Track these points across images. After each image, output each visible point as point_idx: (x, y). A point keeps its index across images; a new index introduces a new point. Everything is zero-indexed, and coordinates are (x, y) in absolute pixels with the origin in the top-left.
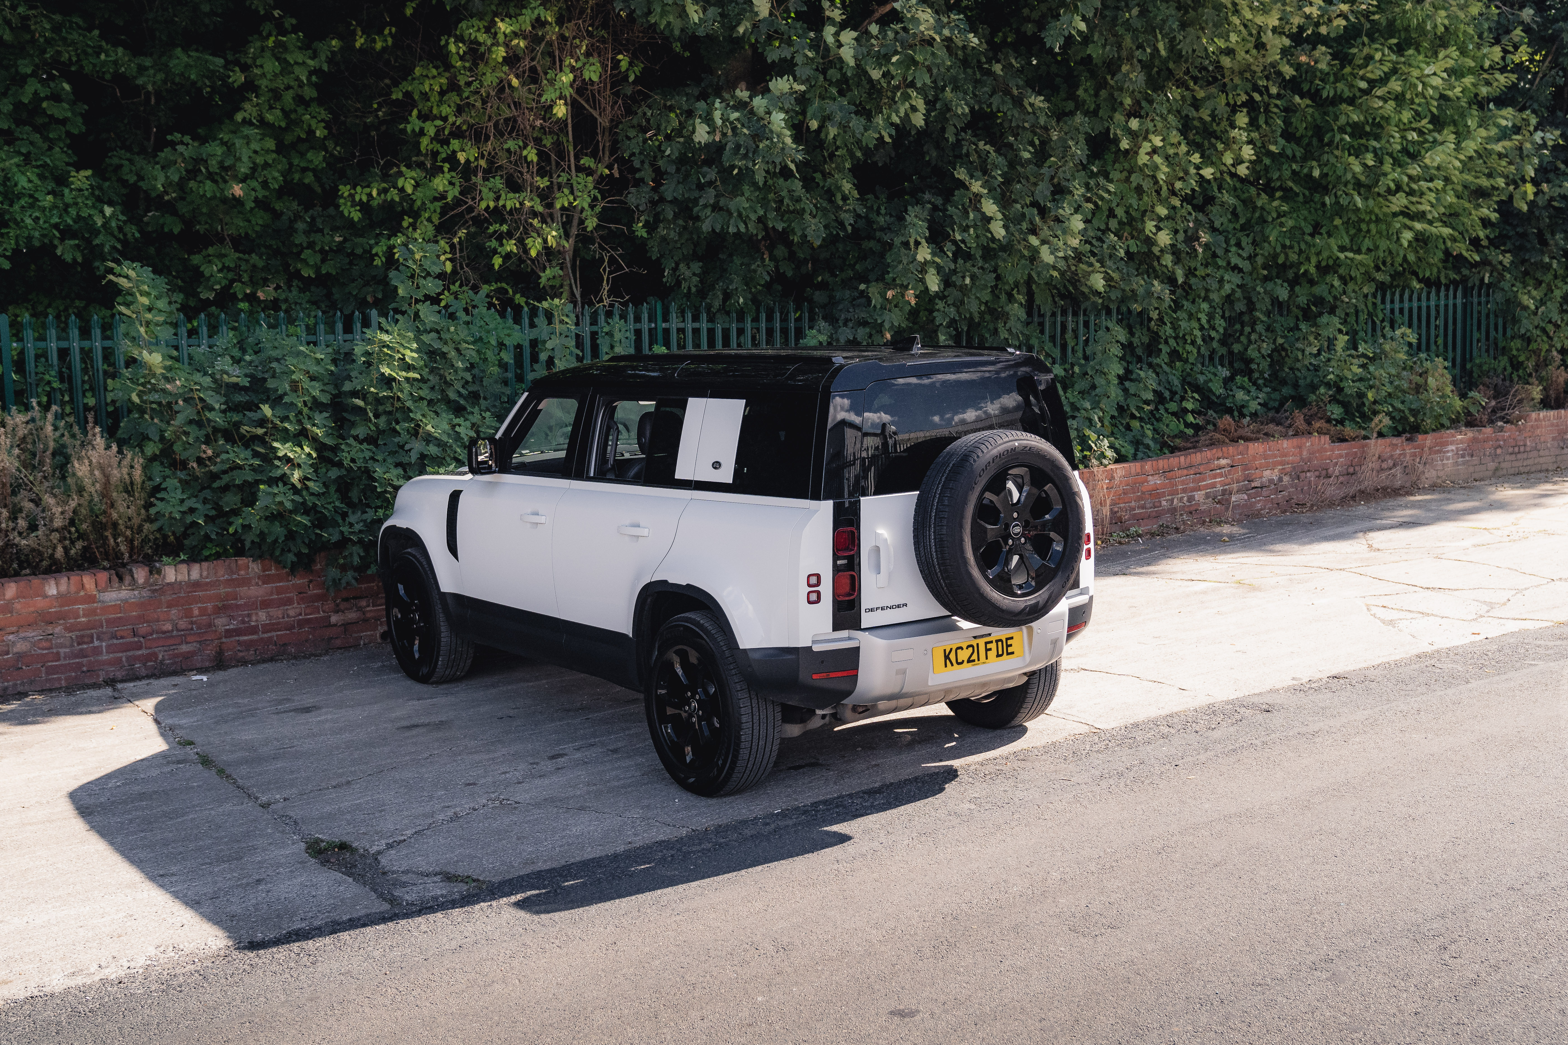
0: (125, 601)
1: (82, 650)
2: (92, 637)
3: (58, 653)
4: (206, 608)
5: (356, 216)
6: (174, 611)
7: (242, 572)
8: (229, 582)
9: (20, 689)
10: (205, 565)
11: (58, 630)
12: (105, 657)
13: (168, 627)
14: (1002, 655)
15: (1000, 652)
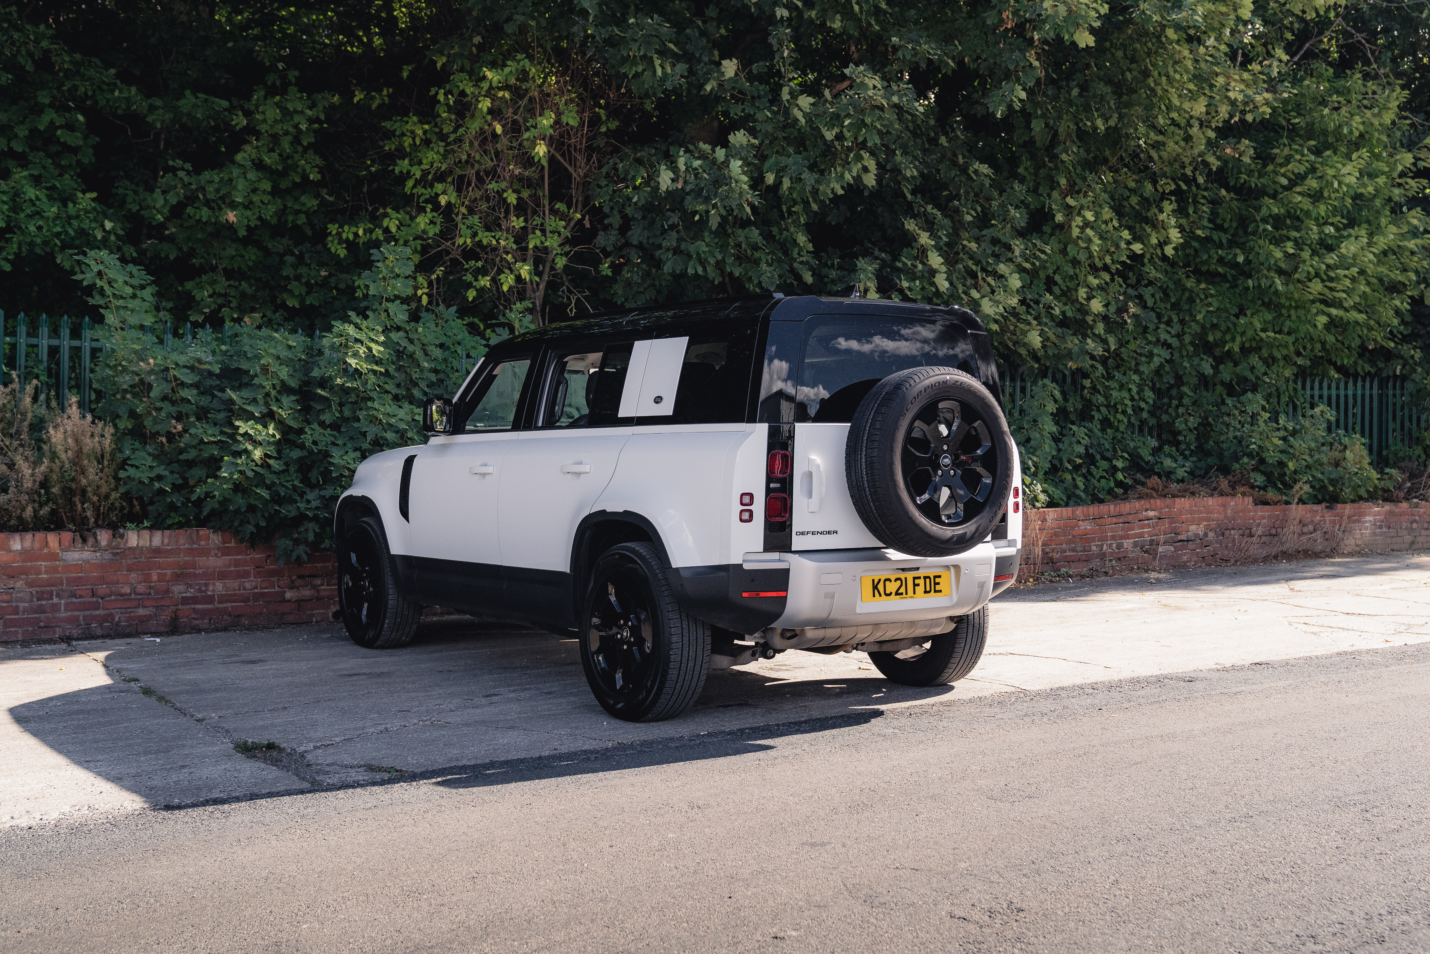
0: (87, 561)
1: (41, 605)
2: (51, 593)
3: (17, 607)
4: (165, 574)
5: (342, 253)
6: (133, 575)
7: (203, 543)
8: (190, 551)
10: (167, 532)
11: (19, 584)
12: (63, 614)
13: (127, 590)
14: (929, 592)
15: (928, 589)
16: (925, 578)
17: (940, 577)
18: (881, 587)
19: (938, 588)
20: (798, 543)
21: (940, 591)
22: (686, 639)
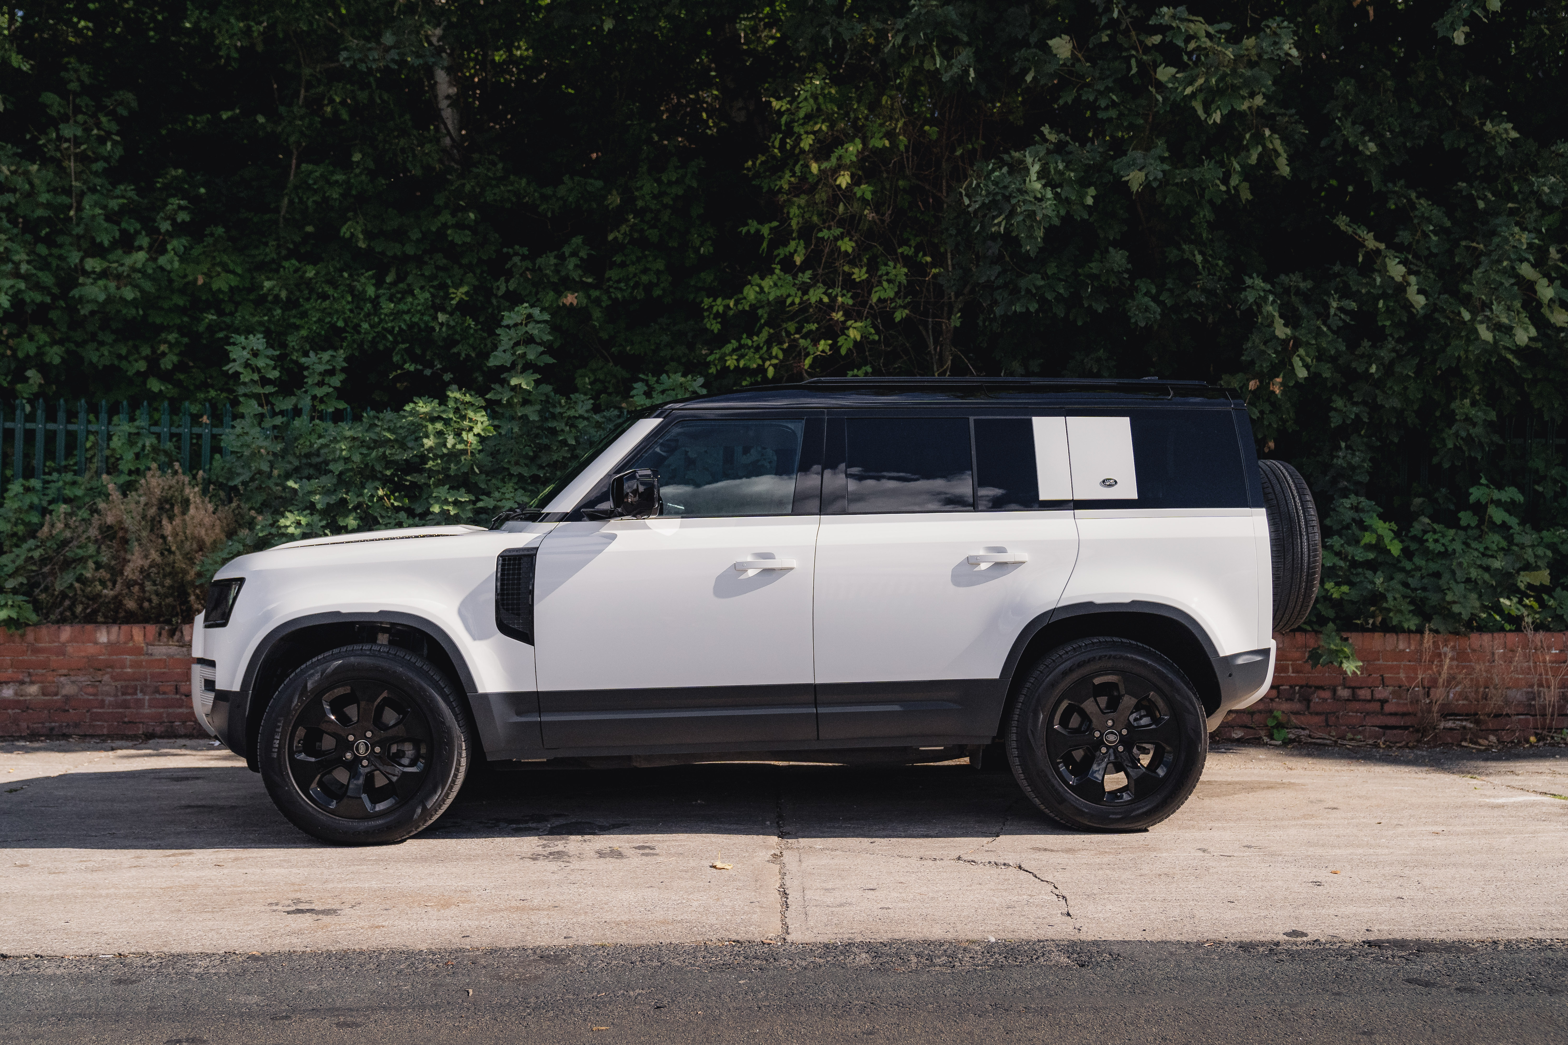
0: (172, 657)
1: (125, 700)
2: (135, 688)
3: (103, 701)
11: (106, 678)
12: (147, 711)
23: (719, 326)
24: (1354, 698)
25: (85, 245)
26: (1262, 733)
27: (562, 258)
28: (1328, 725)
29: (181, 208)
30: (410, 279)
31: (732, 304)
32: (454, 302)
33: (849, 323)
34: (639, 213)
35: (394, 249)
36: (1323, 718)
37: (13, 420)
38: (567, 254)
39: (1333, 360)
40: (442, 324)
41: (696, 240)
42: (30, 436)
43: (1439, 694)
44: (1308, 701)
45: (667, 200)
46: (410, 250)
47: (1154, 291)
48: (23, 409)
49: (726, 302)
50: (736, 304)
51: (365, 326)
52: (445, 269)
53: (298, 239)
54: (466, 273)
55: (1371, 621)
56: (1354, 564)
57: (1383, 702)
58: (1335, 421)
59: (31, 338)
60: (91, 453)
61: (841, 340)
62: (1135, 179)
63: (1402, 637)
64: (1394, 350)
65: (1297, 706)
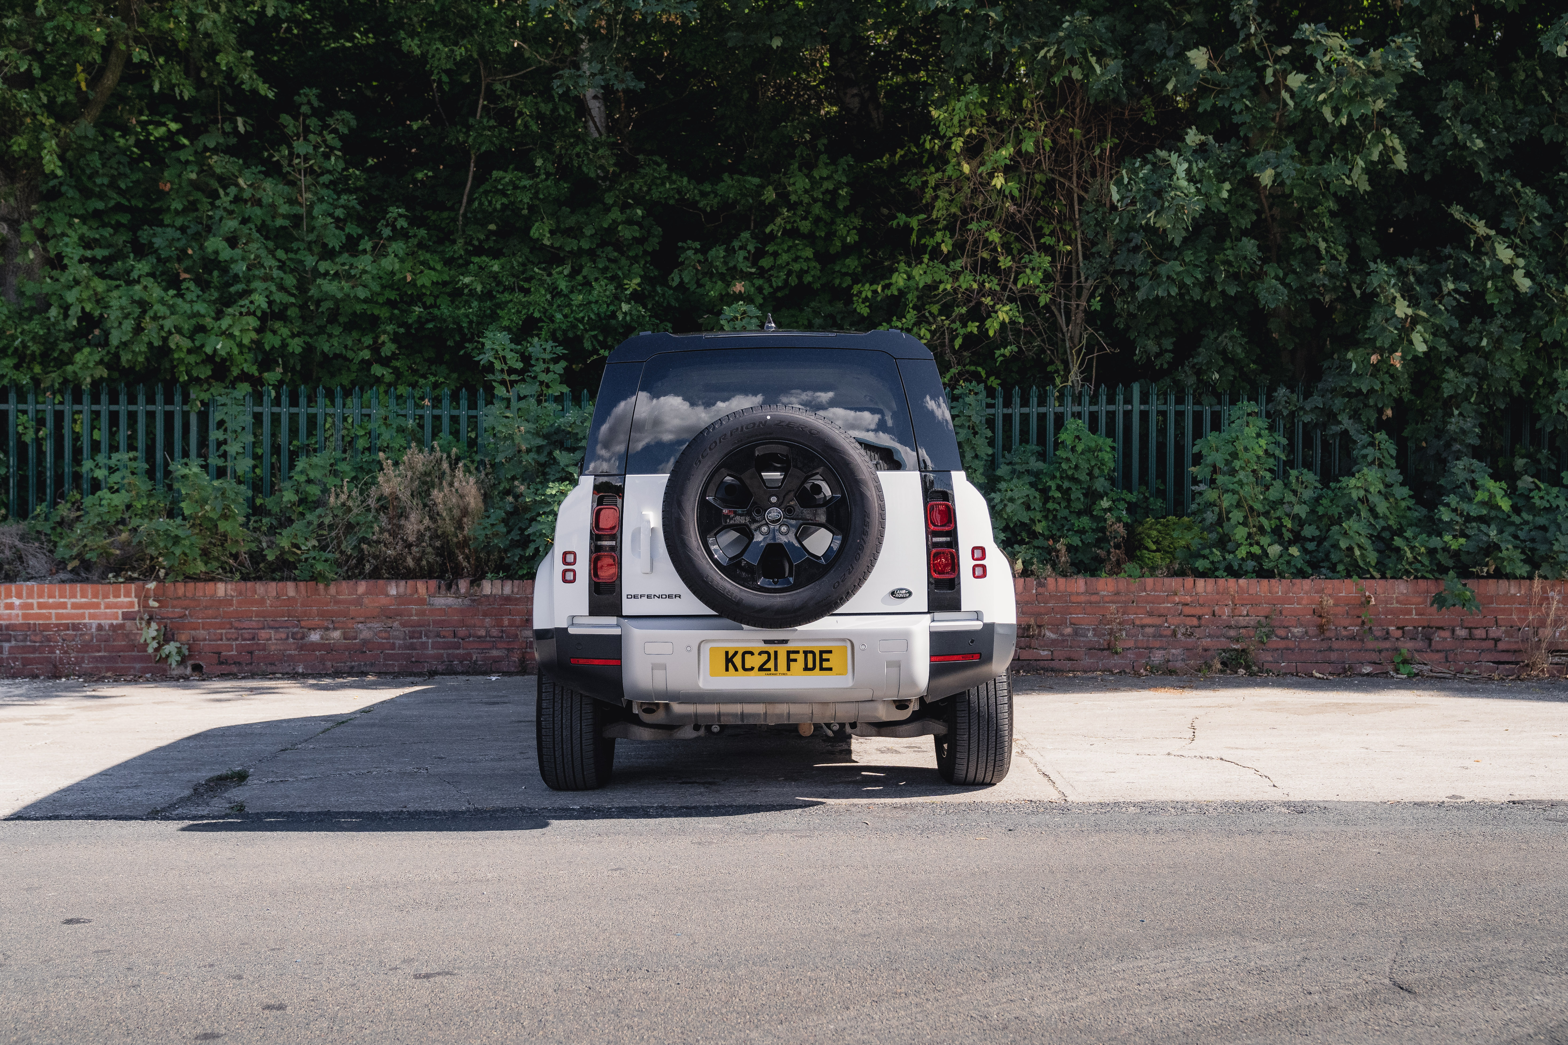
0: (450, 607)
1: (412, 643)
2: (421, 633)
3: (394, 644)
4: (514, 620)
6: (488, 620)
9: (364, 669)
10: (516, 582)
11: (396, 624)
12: (431, 652)
13: (482, 632)
14: (813, 668)
15: (810, 665)
16: (806, 653)
17: (830, 652)
18: (738, 660)
19: (825, 665)
20: (629, 607)
21: (831, 669)
22: (558, 706)
23: (868, 310)
24: (1471, 637)
25: (316, 249)
26: (1390, 668)
27: (731, 251)
28: (1447, 661)
29: (400, 215)
30: (585, 272)
31: (879, 290)
32: (628, 292)
33: (998, 307)
34: (792, 207)
35: (572, 245)
36: (1442, 655)
37: (261, 405)
38: (737, 248)
39: (1447, 335)
40: (625, 314)
41: (842, 230)
42: (276, 419)
43: (1547, 633)
44: (1430, 640)
45: (817, 194)
46: (585, 245)
47: (1281, 275)
48: (269, 396)
49: (874, 287)
50: (883, 290)
51: (559, 316)
52: (614, 261)
53: (482, 237)
54: (632, 264)
55: (1485, 570)
56: (1468, 519)
57: (1497, 640)
58: (1447, 391)
59: (274, 332)
60: (330, 433)
61: (988, 323)
62: (1266, 177)
63: (1512, 582)
64: (1502, 326)
65: (1420, 644)
